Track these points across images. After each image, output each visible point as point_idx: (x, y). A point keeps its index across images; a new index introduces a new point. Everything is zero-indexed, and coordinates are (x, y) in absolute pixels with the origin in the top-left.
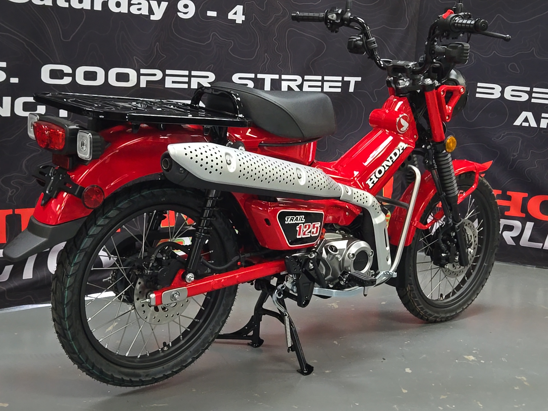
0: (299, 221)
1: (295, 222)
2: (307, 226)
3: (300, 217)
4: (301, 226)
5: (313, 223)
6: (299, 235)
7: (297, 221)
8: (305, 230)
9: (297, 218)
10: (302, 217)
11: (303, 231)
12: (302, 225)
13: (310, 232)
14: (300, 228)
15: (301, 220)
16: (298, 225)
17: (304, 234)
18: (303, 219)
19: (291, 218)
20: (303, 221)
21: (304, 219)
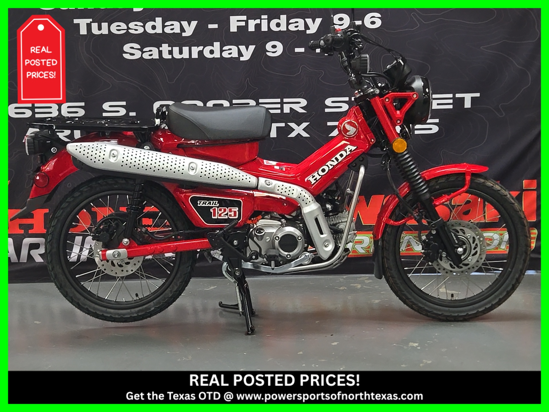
0: (212, 204)
1: (208, 205)
2: (223, 210)
3: (213, 202)
4: (215, 209)
5: (229, 208)
6: (215, 215)
7: (210, 204)
8: (220, 212)
9: (210, 202)
10: (216, 202)
11: (218, 213)
12: (217, 208)
13: (227, 214)
14: (214, 210)
15: (215, 204)
16: (212, 208)
17: (220, 215)
18: (216, 204)
19: (204, 202)
20: (217, 205)
21: (218, 203)
